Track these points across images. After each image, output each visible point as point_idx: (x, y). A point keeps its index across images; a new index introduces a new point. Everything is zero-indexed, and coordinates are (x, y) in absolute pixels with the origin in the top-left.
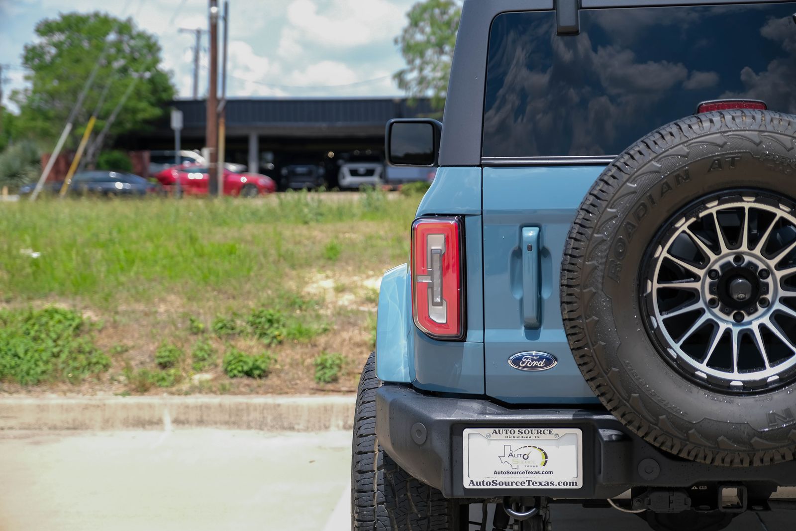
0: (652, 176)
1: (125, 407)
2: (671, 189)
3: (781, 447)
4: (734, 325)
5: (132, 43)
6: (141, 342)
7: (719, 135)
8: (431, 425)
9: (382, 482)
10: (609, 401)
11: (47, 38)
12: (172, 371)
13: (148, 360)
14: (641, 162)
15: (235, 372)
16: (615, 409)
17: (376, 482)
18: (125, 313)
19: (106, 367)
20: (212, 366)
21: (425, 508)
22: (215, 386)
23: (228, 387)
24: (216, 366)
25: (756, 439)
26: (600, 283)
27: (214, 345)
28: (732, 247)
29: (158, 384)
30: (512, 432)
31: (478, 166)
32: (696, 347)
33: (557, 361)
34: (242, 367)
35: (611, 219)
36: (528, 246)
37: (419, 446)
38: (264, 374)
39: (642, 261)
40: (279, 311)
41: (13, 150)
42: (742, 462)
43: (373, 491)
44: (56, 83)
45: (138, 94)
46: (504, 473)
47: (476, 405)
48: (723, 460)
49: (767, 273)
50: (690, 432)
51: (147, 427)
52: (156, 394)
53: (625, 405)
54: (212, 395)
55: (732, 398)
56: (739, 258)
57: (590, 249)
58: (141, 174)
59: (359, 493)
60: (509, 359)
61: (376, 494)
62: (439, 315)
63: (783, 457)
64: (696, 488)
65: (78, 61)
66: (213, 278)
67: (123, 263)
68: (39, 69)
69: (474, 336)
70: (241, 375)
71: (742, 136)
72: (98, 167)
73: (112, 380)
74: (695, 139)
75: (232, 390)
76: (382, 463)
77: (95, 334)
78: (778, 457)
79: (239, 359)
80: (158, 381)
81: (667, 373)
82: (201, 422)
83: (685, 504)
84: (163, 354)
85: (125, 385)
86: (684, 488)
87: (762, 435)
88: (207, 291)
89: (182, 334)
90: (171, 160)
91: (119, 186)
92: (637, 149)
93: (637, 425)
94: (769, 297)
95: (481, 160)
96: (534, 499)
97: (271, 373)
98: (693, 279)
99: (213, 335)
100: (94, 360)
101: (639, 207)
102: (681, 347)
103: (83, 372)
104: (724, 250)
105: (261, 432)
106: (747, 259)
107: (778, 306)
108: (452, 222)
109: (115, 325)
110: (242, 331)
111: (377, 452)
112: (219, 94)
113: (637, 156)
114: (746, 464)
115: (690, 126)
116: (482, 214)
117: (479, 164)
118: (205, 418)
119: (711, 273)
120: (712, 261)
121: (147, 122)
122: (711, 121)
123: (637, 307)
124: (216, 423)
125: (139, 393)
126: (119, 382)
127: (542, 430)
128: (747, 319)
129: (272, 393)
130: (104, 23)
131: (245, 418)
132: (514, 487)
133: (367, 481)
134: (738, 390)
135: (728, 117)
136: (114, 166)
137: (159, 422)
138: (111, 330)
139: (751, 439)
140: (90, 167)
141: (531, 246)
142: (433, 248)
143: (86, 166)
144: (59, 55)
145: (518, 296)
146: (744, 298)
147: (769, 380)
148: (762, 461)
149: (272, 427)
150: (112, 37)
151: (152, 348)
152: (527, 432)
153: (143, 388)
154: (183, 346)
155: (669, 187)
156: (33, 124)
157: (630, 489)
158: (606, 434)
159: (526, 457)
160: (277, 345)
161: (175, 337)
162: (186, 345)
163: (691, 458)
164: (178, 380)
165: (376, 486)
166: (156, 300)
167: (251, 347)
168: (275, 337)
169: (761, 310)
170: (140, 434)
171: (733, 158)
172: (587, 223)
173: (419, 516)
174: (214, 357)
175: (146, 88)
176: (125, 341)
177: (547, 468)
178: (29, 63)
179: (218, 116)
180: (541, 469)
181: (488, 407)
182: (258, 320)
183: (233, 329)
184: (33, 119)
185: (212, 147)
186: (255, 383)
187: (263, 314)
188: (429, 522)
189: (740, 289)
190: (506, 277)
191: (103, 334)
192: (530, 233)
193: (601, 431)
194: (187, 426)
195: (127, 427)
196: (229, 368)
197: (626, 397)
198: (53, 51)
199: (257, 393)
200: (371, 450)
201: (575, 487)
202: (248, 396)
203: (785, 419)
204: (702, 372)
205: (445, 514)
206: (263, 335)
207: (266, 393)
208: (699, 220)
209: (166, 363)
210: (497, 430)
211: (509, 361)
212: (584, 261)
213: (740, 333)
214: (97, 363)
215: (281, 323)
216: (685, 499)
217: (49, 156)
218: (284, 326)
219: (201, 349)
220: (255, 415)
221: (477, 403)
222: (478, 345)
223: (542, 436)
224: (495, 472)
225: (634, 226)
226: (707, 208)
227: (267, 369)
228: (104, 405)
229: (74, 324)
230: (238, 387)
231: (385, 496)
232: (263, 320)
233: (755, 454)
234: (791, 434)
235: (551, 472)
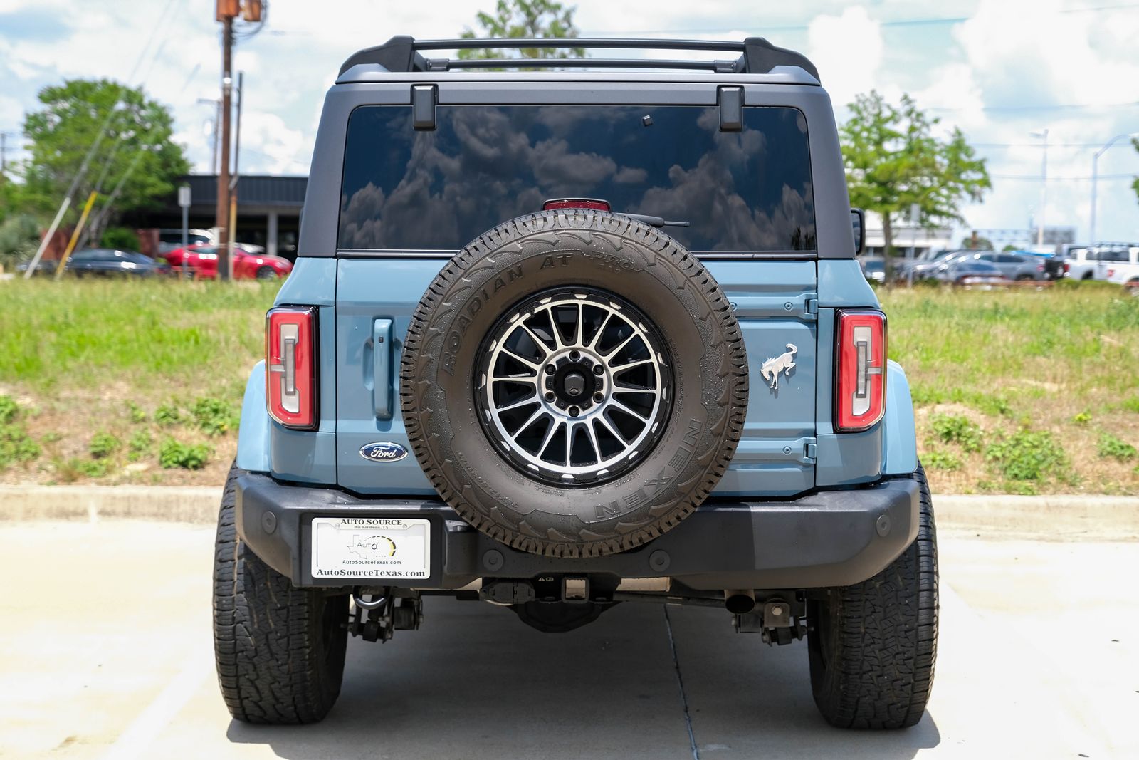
0: (486, 271)
1: (48, 497)
2: (505, 285)
3: (609, 539)
4: (569, 419)
5: (143, 113)
6: (78, 430)
7: (552, 233)
8: (281, 514)
9: (242, 571)
10: (444, 492)
11: (50, 105)
12: (104, 461)
13: (82, 449)
14: (476, 257)
15: (170, 463)
16: (449, 499)
17: (236, 570)
18: (67, 400)
19: (35, 455)
20: (148, 457)
21: (285, 598)
22: (147, 477)
23: (159, 478)
24: (153, 456)
25: (584, 530)
26: (434, 375)
27: (154, 436)
28: (567, 343)
29: (88, 474)
30: (361, 522)
31: (334, 257)
32: (531, 440)
33: (407, 451)
34: (178, 457)
35: (446, 313)
36: (380, 338)
37: (269, 534)
38: (201, 465)
39: (477, 355)
40: (225, 401)
41: (12, 223)
42: (571, 553)
43: (232, 580)
44: (58, 154)
45: (148, 169)
46: (353, 563)
47: (327, 495)
48: (553, 552)
49: (601, 369)
50: (521, 523)
51: (72, 518)
52: (84, 484)
53: (458, 496)
54: (142, 486)
55: (563, 491)
56: (575, 354)
57: (425, 342)
58: (149, 254)
59: (220, 580)
60: (360, 450)
61: (236, 584)
62: (292, 404)
63: (611, 549)
64: (543, 580)
65: (83, 131)
66: (165, 365)
67: (74, 348)
68: (39, 138)
69: (326, 426)
70: (176, 465)
71: (573, 235)
72: (102, 245)
73: (41, 468)
74: (528, 236)
75: (164, 481)
76: (242, 552)
77: (29, 420)
78: (606, 549)
79: (175, 449)
80: (88, 471)
81: (499, 465)
82: (128, 514)
83: (529, 595)
84: (98, 443)
85: (53, 475)
86: (528, 579)
87: (589, 527)
88: (158, 379)
89: (122, 423)
90: (177, 239)
91: (126, 265)
92: (474, 244)
93: (471, 516)
94: (604, 392)
95: (337, 251)
96: (384, 589)
97: (208, 464)
98: (529, 374)
99: (155, 424)
100: (23, 448)
101: (473, 301)
102: (516, 440)
103: (9, 461)
104: (560, 346)
105: (190, 525)
106: (583, 355)
107: (611, 401)
108: (306, 313)
109: (52, 412)
110: (184, 421)
111: (238, 541)
112: (232, 170)
113: (473, 252)
114: (576, 556)
115: (524, 224)
116: (335, 305)
117: (334, 255)
118: (132, 509)
119: (548, 368)
120: (547, 357)
121: (156, 198)
122: (545, 219)
123: (472, 400)
124: (143, 515)
125: (66, 483)
126: (47, 471)
127: (391, 520)
128: (582, 413)
129: (206, 485)
130: (113, 90)
131: (174, 510)
132: (362, 576)
133: (227, 570)
134: (569, 483)
135: (561, 216)
136: (120, 244)
137: (84, 513)
138: (48, 418)
139: (580, 531)
140: (94, 245)
141: (382, 338)
142: (287, 337)
143: (88, 243)
144: (63, 124)
145: (370, 387)
146: (577, 393)
147: (599, 474)
148: (590, 552)
149: (203, 520)
150: (121, 106)
151: (88, 436)
152: (375, 522)
153: (70, 477)
154: (121, 435)
155: (503, 284)
156: (32, 197)
157: (481, 579)
158: (452, 525)
159: (374, 547)
160: (219, 436)
161: (114, 425)
162: (125, 434)
163: (524, 550)
164: (109, 470)
165: (236, 575)
166: (103, 387)
167: (191, 438)
168: (218, 427)
169: (596, 405)
170: (63, 525)
171: (565, 256)
172: (423, 317)
173: (279, 606)
174: (151, 447)
175: (156, 161)
176: (59, 429)
177: (395, 558)
178: (30, 132)
179: (230, 193)
180: (390, 559)
181: (339, 497)
182: (202, 410)
183: (176, 418)
184: (33, 192)
185: (222, 226)
186: (189, 474)
187: (207, 404)
188: (288, 612)
189: (574, 383)
190: (359, 369)
191: (38, 422)
192: (382, 325)
193: (447, 522)
194: (113, 517)
195: (51, 517)
196: (164, 459)
197: (459, 489)
198: (57, 119)
199: (190, 484)
200: (233, 539)
201: (422, 577)
202: (180, 487)
203: (612, 511)
204: (534, 464)
205: (305, 604)
206: (205, 425)
207: (200, 484)
208: (534, 316)
209: (100, 452)
210: (346, 519)
211: (361, 452)
212: (420, 354)
213: (574, 427)
214: (26, 451)
215: (227, 413)
216: (529, 590)
217: (46, 231)
218: (229, 416)
219: (139, 439)
220: (185, 507)
221: (330, 493)
222: (332, 435)
223: (390, 526)
224: (344, 562)
225: (468, 320)
226: (541, 305)
227: (204, 460)
228: (27, 495)
229: (7, 410)
230: (171, 478)
231: (245, 585)
232: (208, 409)
233: (583, 546)
234: (617, 526)
235: (399, 562)
